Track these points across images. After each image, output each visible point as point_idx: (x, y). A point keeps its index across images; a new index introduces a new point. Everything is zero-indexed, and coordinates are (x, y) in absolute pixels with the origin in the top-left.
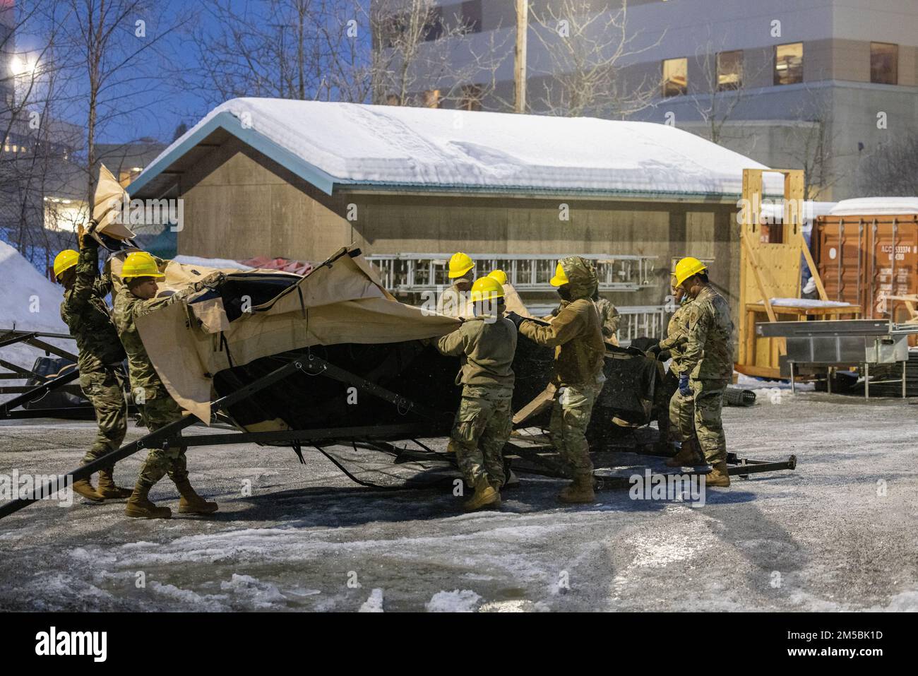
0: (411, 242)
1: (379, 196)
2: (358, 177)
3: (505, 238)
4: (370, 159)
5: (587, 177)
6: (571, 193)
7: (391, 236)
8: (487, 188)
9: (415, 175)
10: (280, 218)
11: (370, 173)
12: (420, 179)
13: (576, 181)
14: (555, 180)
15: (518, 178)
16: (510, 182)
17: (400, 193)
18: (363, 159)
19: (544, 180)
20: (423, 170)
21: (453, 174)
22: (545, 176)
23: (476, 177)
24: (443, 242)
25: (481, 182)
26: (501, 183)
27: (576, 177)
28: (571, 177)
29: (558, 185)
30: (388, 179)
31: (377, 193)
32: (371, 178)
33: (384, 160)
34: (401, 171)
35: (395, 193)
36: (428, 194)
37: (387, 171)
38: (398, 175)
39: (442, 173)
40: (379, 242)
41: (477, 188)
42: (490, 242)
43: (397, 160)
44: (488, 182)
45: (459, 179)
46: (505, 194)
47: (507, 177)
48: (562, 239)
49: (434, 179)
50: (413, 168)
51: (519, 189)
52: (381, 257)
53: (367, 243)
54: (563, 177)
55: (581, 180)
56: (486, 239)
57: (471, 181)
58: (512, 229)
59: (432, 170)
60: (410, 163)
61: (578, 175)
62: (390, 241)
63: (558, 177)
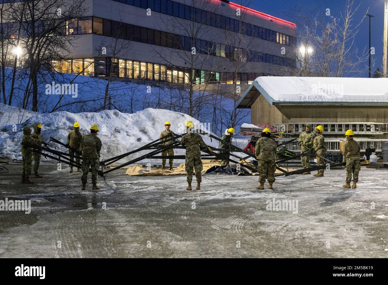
0: (303, 119)
1: (288, 106)
2: (282, 100)
3: (337, 117)
4: (286, 95)
5: (363, 98)
6: (356, 104)
7: (296, 117)
8: (325, 102)
9: (301, 99)
10: (269, 112)
11: (286, 99)
12: (302, 100)
13: (359, 100)
14: (351, 100)
15: (337, 99)
16: (334, 101)
17: (295, 105)
18: (284, 95)
19: (346, 100)
20: (304, 98)
21: (314, 99)
22: (347, 98)
23: (322, 99)
24: (314, 119)
25: (324, 101)
26: (331, 101)
27: (359, 98)
28: (357, 98)
29: (352, 101)
30: (291, 100)
31: (287, 105)
32: (286, 100)
33: (291, 95)
34: (296, 98)
35: (294, 105)
36: (305, 105)
37: (291, 98)
38: (295, 99)
39: (311, 98)
40: (292, 119)
41: (322, 102)
42: (331, 119)
43: (295, 95)
44: (326, 101)
45: (316, 100)
46: (332, 104)
47: (333, 99)
48: (358, 118)
49: (307, 100)
50: (301, 97)
51: (337, 102)
52: (292, 124)
53: (288, 119)
54: (354, 99)
55: (360, 99)
56: (329, 118)
57: (320, 100)
58: (339, 114)
59: (307, 97)
60: (300, 96)
61: (360, 98)
62: (296, 119)
63: (352, 99)
